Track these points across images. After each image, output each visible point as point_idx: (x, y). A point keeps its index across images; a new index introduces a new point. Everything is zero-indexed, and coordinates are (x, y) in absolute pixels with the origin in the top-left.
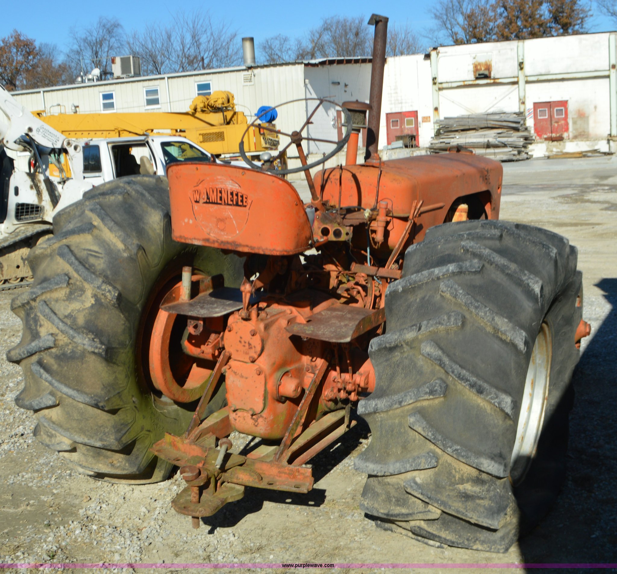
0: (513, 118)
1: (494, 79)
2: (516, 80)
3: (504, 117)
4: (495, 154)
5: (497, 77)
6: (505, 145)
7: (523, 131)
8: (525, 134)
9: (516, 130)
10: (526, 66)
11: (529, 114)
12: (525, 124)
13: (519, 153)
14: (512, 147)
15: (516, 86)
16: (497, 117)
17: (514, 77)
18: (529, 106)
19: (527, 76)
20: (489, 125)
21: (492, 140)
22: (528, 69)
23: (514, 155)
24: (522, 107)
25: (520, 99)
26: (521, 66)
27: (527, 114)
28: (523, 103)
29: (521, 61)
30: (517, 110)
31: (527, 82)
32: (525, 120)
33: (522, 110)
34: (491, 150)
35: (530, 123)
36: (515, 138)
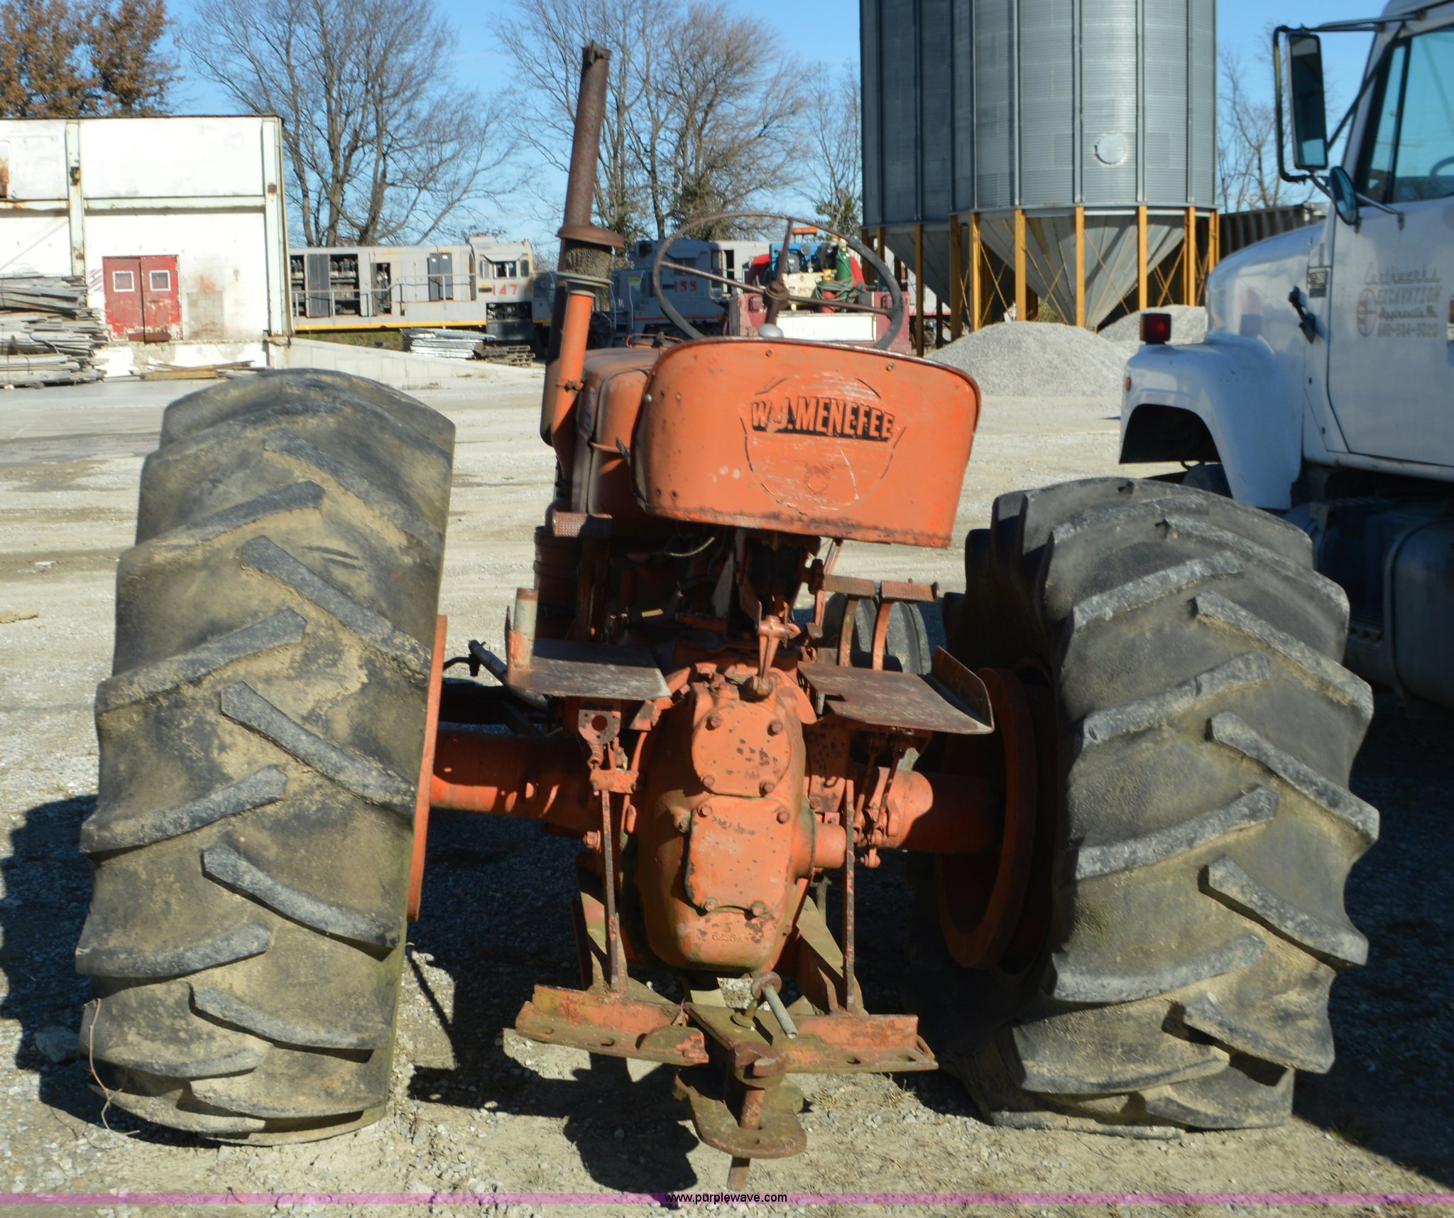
0: (61, 289)
1: (15, 201)
2: (63, 205)
3: (40, 287)
4: (29, 367)
5: (20, 196)
6: (49, 349)
7: (84, 319)
8: (88, 324)
9: (70, 315)
10: (85, 175)
11: (95, 282)
12: (85, 304)
13: (82, 364)
14: (66, 353)
15: (65, 219)
16: (25, 286)
17: (59, 200)
18: (94, 264)
19: (87, 199)
20: (8, 304)
21: (22, 337)
22: (91, 184)
23: (72, 371)
24: (79, 265)
25: (73, 249)
26: (74, 175)
27: (89, 281)
28: (81, 257)
29: (75, 165)
30: (68, 273)
31: (89, 212)
32: (85, 293)
33: (78, 273)
34: (20, 359)
35: (96, 300)
36: (67, 333)
